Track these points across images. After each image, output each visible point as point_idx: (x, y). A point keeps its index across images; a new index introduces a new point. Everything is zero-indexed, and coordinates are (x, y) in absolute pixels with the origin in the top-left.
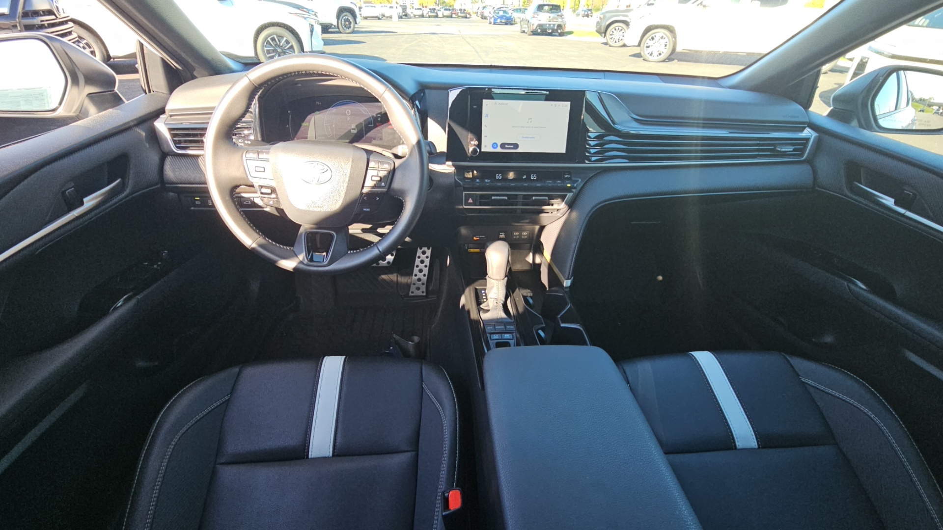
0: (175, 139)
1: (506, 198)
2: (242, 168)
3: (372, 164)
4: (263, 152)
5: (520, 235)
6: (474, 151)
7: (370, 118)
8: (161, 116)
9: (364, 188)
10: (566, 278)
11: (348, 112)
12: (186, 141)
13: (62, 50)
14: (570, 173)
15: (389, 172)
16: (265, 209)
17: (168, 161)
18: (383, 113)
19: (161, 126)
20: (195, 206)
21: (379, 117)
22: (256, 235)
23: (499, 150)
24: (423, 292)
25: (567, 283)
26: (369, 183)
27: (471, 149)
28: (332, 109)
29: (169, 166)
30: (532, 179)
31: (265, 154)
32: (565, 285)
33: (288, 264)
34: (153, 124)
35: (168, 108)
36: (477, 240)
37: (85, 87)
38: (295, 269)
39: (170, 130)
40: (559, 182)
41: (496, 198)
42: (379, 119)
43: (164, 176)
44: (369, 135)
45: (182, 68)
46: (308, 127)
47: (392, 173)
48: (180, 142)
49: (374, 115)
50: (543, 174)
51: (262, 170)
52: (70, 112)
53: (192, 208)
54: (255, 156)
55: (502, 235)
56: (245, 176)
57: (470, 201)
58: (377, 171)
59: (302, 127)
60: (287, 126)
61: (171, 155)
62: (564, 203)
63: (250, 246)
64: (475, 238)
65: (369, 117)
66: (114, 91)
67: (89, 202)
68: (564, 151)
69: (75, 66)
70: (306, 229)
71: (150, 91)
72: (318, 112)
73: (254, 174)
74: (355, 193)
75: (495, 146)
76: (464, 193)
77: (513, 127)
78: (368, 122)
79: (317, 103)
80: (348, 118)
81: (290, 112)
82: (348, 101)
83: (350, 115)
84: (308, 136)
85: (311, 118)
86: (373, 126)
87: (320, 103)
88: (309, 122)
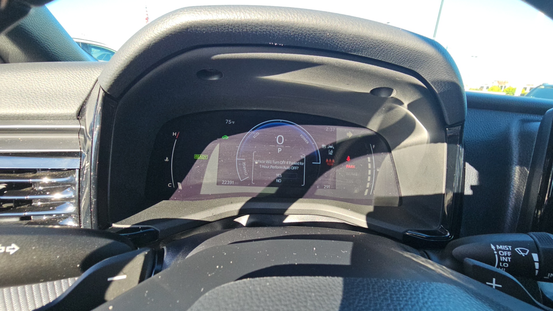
7: (317, 151)
11: (280, 139)
18: (337, 143)
21: (331, 149)
28: (253, 132)
46: (207, 161)
60: (167, 160)
65: (315, 150)
72: (227, 137)
78: (311, 158)
79: (228, 121)
80: (279, 149)
81: (175, 134)
82: (281, 120)
83: (283, 143)
84: (205, 181)
85: (214, 148)
86: (320, 163)
87: (233, 122)
88: (209, 155)
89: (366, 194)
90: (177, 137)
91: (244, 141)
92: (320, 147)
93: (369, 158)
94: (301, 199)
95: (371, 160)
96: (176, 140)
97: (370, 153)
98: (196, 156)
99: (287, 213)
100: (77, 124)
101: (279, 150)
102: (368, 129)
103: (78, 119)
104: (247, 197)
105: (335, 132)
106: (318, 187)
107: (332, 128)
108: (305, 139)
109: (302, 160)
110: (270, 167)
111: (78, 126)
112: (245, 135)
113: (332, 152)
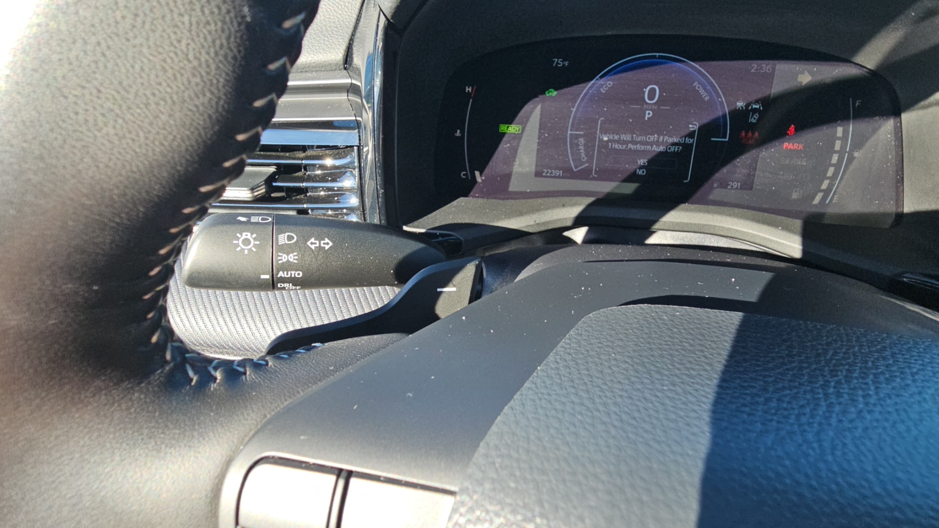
7: (724, 116)
11: (652, 92)
18: (773, 98)
21: (755, 111)
28: (602, 82)
42: (753, 120)
46: (518, 137)
49: (742, 105)
60: (458, 133)
65: (720, 113)
72: (554, 93)
78: (709, 130)
79: (558, 61)
80: (647, 112)
81: (470, 89)
82: (657, 54)
83: (657, 102)
84: (517, 168)
85: (531, 112)
86: (727, 140)
87: (566, 63)
88: (524, 125)
89: (816, 201)
90: (472, 96)
91: (582, 99)
92: (733, 108)
93: (840, 131)
94: (683, 206)
95: (846, 132)
96: (471, 100)
97: (846, 118)
98: (503, 128)
99: (656, 226)
100: (346, 78)
101: (648, 114)
102: (853, 65)
103: (345, 69)
104: (588, 198)
105: (770, 77)
106: (715, 185)
107: (766, 66)
108: (702, 91)
109: (691, 135)
110: (627, 147)
111: (348, 81)
112: (585, 87)
113: (756, 116)
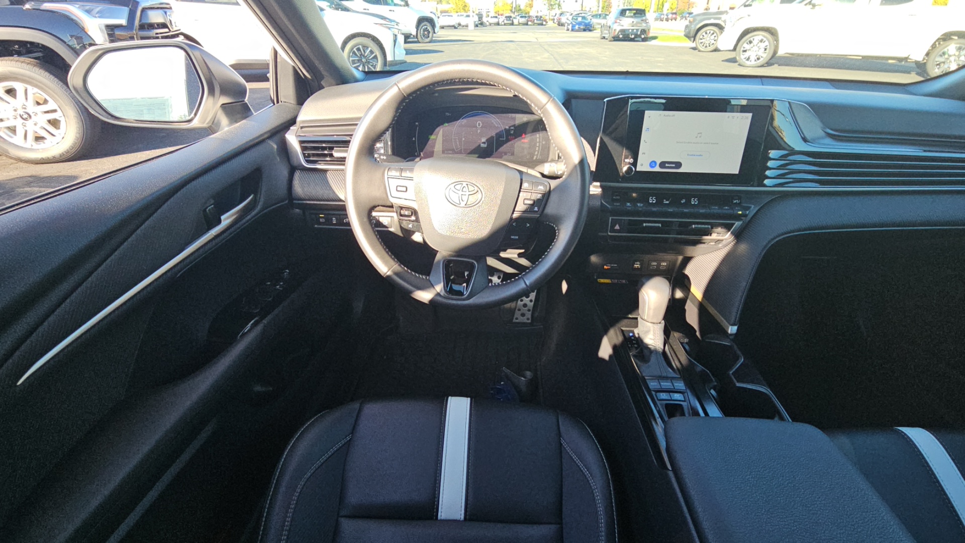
0: (305, 152)
1: (660, 225)
2: (383, 187)
3: (525, 185)
4: (406, 170)
5: (659, 265)
6: (630, 169)
7: (503, 131)
8: (291, 128)
9: (515, 212)
10: (732, 321)
11: (479, 124)
12: (314, 155)
13: (202, 60)
14: (740, 198)
15: (544, 195)
16: (390, 229)
17: (297, 175)
18: (516, 125)
19: (292, 138)
20: (320, 223)
21: (512, 129)
22: (392, 262)
23: (657, 169)
24: (528, 319)
25: (732, 330)
26: (521, 207)
27: (625, 169)
28: (462, 120)
29: (298, 182)
30: (693, 203)
31: (408, 171)
32: (729, 332)
33: (424, 296)
34: (285, 137)
35: (299, 119)
36: (608, 269)
37: (220, 96)
38: (431, 301)
39: (301, 142)
40: (726, 208)
41: (647, 224)
42: (512, 132)
43: (293, 192)
44: (502, 149)
45: (311, 77)
46: (435, 140)
47: (547, 196)
48: (309, 156)
49: (507, 127)
50: (706, 198)
51: (404, 189)
52: (204, 123)
53: (316, 226)
54: (398, 174)
55: (637, 264)
56: (385, 196)
57: (617, 227)
58: (530, 193)
59: (430, 140)
60: (414, 139)
61: (299, 169)
62: (730, 233)
63: (386, 273)
64: (605, 267)
65: (501, 130)
66: (244, 101)
67: (226, 219)
68: (737, 173)
69: (213, 77)
70: (444, 257)
71: (278, 102)
72: (447, 124)
73: (395, 193)
74: (505, 218)
75: (654, 165)
76: (610, 218)
77: (677, 142)
78: (499, 135)
79: (447, 114)
81: (417, 124)
82: (480, 112)
83: (481, 126)
84: (435, 150)
85: (439, 131)
86: (505, 139)
87: (450, 115)
88: (437, 135)
89: (535, 158)
91: (457, 126)
92: (505, 128)
93: (538, 135)
95: (540, 136)
96: (418, 127)
97: (539, 131)
98: (429, 136)
101: (479, 131)
105: (514, 119)
106: (503, 155)
107: (513, 115)
108: (495, 123)
112: (457, 122)
